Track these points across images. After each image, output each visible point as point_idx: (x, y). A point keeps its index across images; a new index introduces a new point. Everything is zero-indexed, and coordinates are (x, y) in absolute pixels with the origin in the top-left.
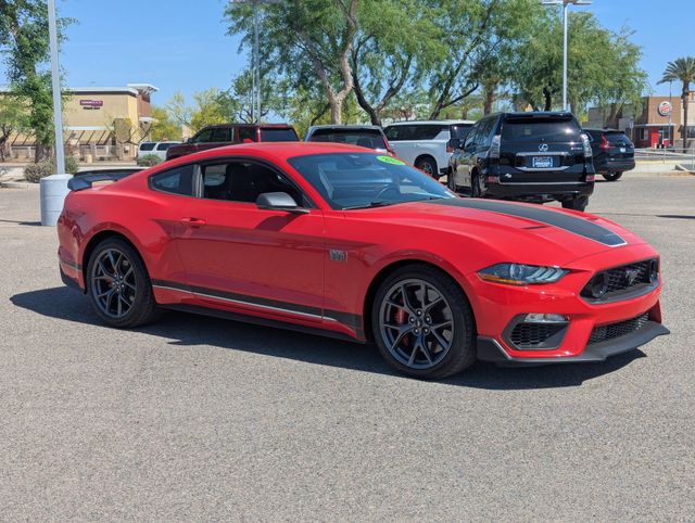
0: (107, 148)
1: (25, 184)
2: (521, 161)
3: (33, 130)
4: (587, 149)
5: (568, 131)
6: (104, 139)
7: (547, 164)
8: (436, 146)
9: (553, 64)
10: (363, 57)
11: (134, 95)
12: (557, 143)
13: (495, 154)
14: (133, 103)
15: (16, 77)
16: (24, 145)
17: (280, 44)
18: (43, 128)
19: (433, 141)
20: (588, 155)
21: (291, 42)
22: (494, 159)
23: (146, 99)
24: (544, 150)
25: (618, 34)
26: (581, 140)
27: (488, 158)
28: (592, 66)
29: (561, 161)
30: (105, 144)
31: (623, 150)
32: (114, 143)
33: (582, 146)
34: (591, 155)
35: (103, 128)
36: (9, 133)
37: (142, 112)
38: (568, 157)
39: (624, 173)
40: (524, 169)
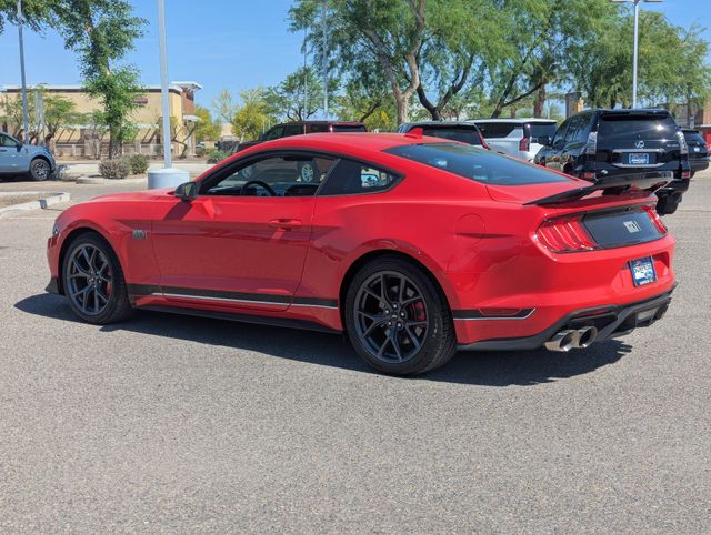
0: (152, 146)
1: (102, 179)
2: (617, 158)
3: (107, 127)
4: (683, 146)
5: (660, 128)
6: (149, 137)
7: (643, 161)
8: (508, 144)
9: (622, 64)
10: (425, 55)
11: (178, 93)
12: (651, 140)
13: (592, 150)
14: (177, 101)
15: (90, 73)
16: (68, 143)
17: (341, 42)
18: (117, 124)
19: (506, 139)
20: (683, 152)
21: (353, 39)
22: (590, 156)
23: (190, 97)
24: (640, 147)
25: (687, 30)
26: (677, 138)
27: (584, 155)
28: (660, 66)
29: (657, 158)
30: (150, 141)
31: (697, 150)
32: (158, 141)
33: (677, 143)
34: (686, 152)
35: (149, 126)
36: (55, 130)
37: (187, 109)
38: (664, 154)
39: (697, 173)
40: (621, 165)
